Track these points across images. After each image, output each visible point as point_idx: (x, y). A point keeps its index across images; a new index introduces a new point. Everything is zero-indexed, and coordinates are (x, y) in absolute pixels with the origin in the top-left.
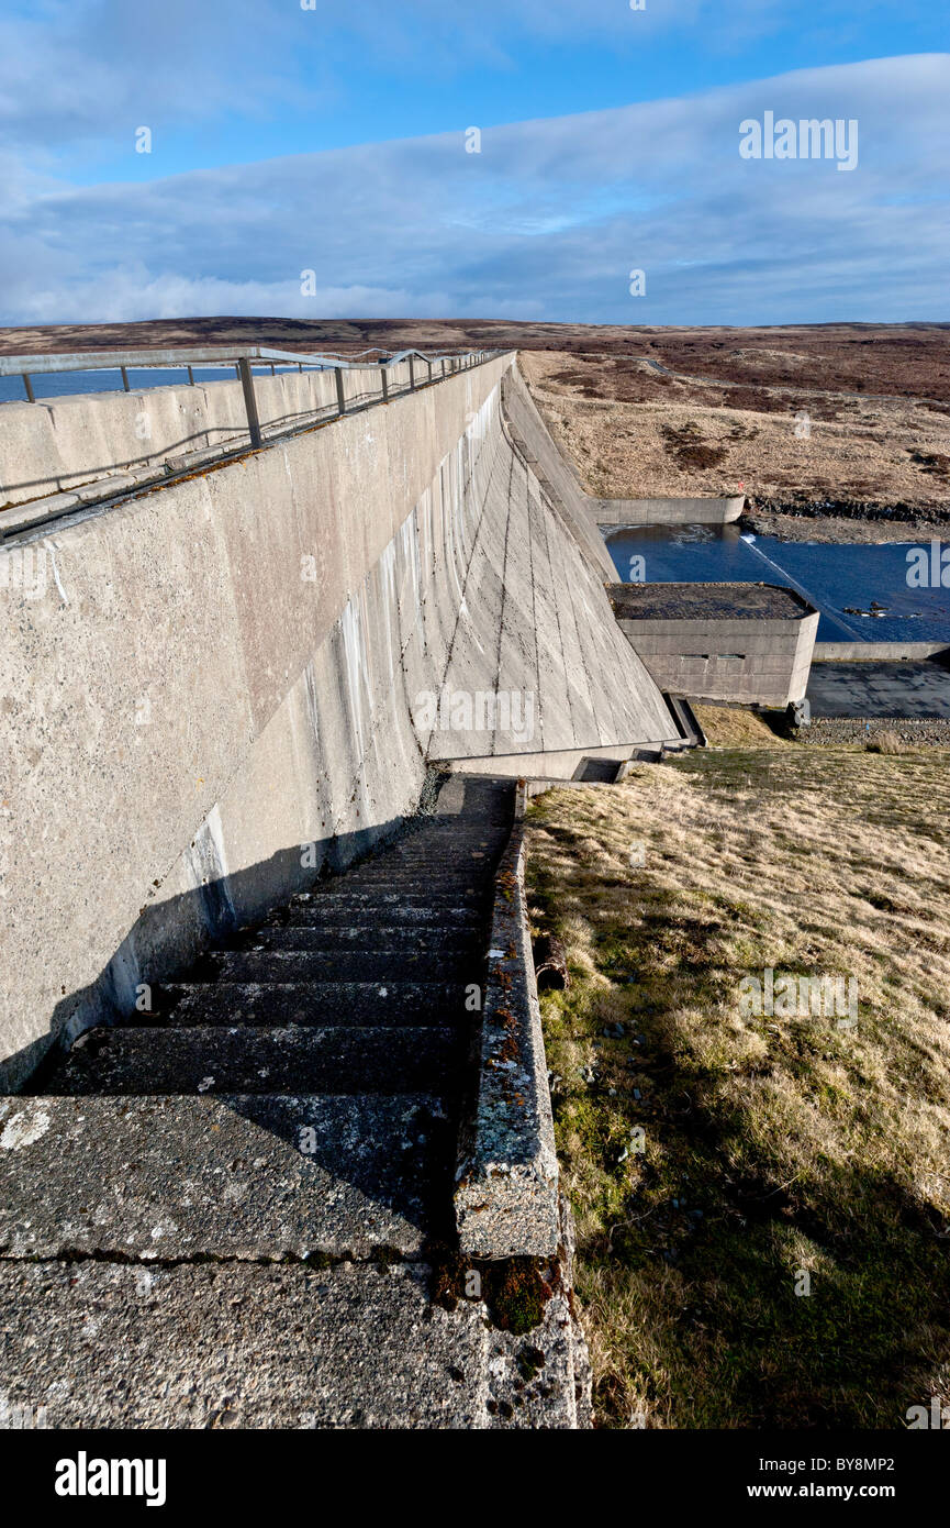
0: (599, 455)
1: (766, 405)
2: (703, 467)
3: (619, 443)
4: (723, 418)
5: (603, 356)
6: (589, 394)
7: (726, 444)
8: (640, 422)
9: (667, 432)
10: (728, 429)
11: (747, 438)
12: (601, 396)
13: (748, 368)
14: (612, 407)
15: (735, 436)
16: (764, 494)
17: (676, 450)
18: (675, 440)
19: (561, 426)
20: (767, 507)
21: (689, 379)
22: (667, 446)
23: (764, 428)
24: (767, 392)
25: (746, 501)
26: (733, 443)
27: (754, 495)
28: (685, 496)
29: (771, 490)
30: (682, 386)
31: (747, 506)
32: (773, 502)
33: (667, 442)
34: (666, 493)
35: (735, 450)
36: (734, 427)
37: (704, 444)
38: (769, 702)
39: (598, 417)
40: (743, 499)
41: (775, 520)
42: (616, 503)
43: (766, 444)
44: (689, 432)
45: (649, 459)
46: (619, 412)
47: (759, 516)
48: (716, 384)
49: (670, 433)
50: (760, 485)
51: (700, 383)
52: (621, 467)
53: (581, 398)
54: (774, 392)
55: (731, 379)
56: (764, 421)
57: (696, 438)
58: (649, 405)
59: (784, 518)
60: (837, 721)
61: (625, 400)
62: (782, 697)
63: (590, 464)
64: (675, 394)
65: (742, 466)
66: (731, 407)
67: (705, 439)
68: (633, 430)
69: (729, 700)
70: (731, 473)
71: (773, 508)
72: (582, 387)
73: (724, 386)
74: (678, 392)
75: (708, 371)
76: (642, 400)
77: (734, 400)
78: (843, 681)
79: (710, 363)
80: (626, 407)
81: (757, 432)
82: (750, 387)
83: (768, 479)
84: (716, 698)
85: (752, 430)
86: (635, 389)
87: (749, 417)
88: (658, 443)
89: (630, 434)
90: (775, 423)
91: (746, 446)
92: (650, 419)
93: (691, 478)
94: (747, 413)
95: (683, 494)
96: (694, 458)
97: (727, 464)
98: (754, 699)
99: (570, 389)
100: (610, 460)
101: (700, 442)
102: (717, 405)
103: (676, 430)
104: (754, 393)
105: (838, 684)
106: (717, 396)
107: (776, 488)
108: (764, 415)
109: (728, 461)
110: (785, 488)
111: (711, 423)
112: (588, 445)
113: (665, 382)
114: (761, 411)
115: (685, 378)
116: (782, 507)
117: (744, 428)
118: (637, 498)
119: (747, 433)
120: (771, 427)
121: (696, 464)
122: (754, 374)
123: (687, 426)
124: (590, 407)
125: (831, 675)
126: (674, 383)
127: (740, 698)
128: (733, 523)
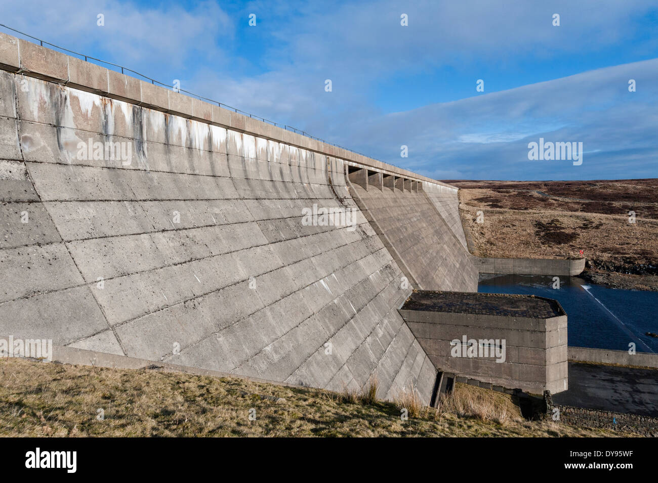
0: (490, 236)
1: (611, 210)
2: (560, 243)
3: (505, 230)
4: (577, 217)
5: (511, 190)
6: (493, 206)
7: (578, 231)
8: (522, 219)
9: (539, 225)
10: (581, 223)
11: (594, 228)
12: (501, 207)
13: (601, 193)
14: (506, 212)
15: (585, 227)
16: (600, 258)
17: (542, 234)
18: (543, 229)
19: (471, 222)
20: (603, 267)
21: (560, 199)
22: (537, 232)
23: (607, 222)
24: (612, 204)
25: (587, 263)
26: (583, 231)
27: (592, 259)
28: (542, 258)
29: (606, 256)
30: (554, 202)
31: (587, 264)
32: (607, 264)
33: (538, 230)
34: (528, 256)
35: (583, 235)
36: (585, 222)
37: (563, 231)
38: (529, 388)
39: (495, 217)
40: (584, 261)
41: (609, 275)
42: (492, 260)
43: (608, 231)
44: (553, 225)
45: (523, 238)
46: (509, 215)
47: (597, 272)
48: (578, 201)
49: (540, 225)
50: (598, 253)
51: (567, 200)
52: (502, 242)
53: (488, 208)
54: (616, 204)
55: (589, 198)
56: (607, 219)
57: (557, 227)
58: (530, 211)
59: (615, 274)
60: (583, 411)
61: (515, 209)
62: (542, 386)
63: (483, 240)
64: (549, 206)
65: (588, 243)
66: (585, 211)
67: (563, 228)
68: (517, 223)
69: (494, 383)
70: (578, 246)
71: (608, 268)
72: (491, 203)
73: (582, 201)
74: (551, 205)
75: (575, 194)
76: (526, 209)
77: (587, 208)
78: (612, 381)
79: (576, 191)
80: (514, 212)
81: (601, 225)
82: (601, 202)
83: (605, 250)
84: (483, 380)
85: (598, 223)
86: (523, 203)
87: (595, 217)
88: (531, 230)
89: (514, 226)
90: (615, 219)
91: (593, 232)
92: (528, 217)
93: (548, 249)
94: (594, 215)
95: (541, 257)
96: (554, 238)
97: (576, 243)
98: (516, 385)
99: (484, 204)
100: (497, 239)
101: (560, 229)
102: (576, 210)
103: (545, 224)
104: (603, 205)
105: (606, 383)
106: (576, 206)
107: (610, 255)
108: (607, 215)
109: (578, 240)
110: (617, 256)
111: (568, 220)
112: (485, 230)
113: (543, 200)
114: (606, 213)
115: (558, 198)
116: (615, 267)
117: (592, 222)
118: (508, 258)
119: (594, 225)
120: (612, 222)
121: (554, 241)
122: (606, 195)
123: (552, 221)
124: (492, 212)
125: (603, 376)
126: (550, 200)
127: (503, 382)
128: (577, 276)
